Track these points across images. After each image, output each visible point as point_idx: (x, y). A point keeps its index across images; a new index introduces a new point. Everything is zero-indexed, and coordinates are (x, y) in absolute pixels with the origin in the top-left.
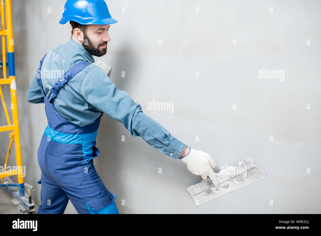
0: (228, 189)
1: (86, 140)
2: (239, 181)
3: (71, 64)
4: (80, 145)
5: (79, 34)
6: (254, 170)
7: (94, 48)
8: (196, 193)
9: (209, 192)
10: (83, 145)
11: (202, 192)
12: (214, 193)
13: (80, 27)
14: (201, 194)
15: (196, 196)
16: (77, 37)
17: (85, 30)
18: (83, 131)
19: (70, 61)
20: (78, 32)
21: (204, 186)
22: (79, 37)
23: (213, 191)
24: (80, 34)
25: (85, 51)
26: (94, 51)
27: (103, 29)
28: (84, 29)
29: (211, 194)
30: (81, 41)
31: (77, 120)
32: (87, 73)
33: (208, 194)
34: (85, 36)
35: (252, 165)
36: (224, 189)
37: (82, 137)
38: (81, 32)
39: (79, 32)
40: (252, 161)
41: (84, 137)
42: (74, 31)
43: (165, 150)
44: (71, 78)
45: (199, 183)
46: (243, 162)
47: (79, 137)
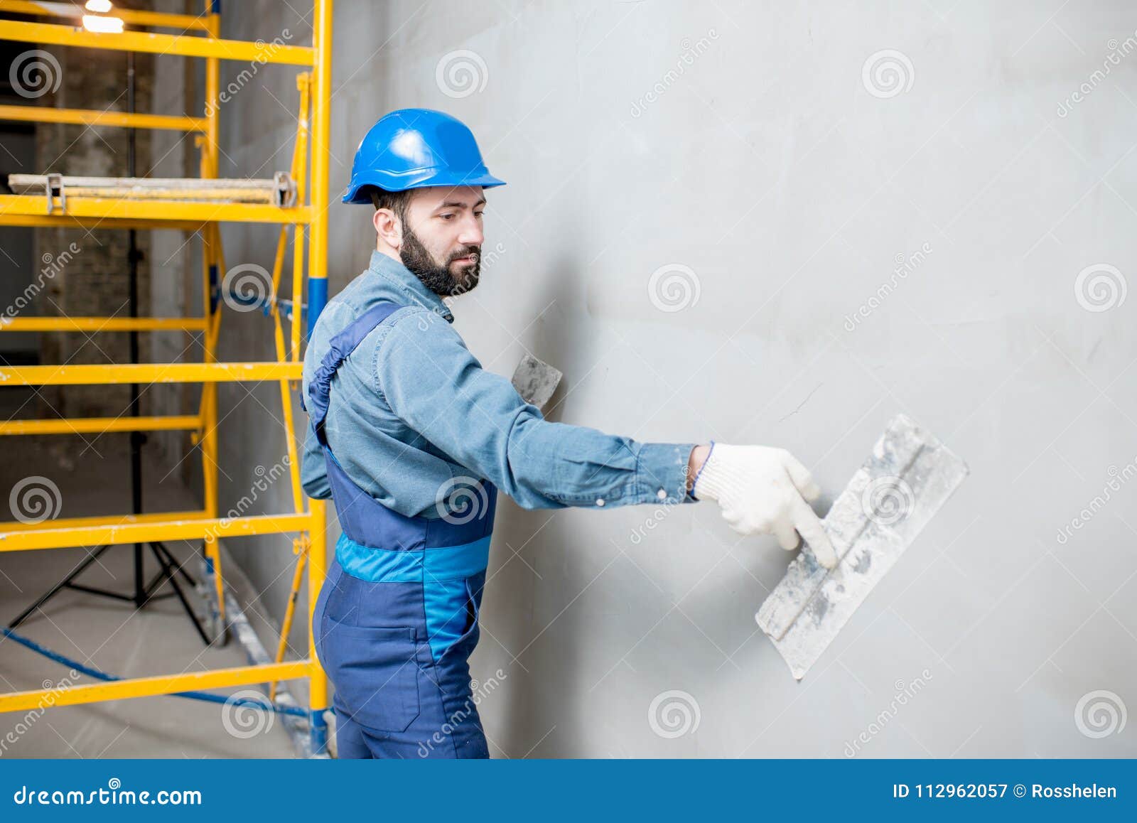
0: (871, 571)
1: (438, 571)
2: (894, 526)
3: (357, 309)
4: (419, 587)
5: (389, 225)
6: (923, 462)
7: (432, 264)
8: (785, 623)
9: (821, 607)
10: (425, 587)
11: (799, 615)
12: (834, 604)
14: (800, 623)
15: (788, 637)
16: (384, 235)
17: (405, 211)
18: (423, 538)
19: (353, 302)
20: (388, 220)
21: (801, 588)
22: (391, 236)
23: (831, 600)
24: (393, 226)
27: (457, 205)
28: (402, 207)
29: (827, 614)
30: (396, 246)
32: (392, 324)
33: (821, 618)
34: (405, 230)
35: (912, 441)
36: (860, 575)
37: (420, 558)
38: (394, 219)
39: (390, 222)
40: (908, 425)
41: (429, 559)
42: (377, 217)
43: (635, 488)
44: (353, 348)
45: (784, 581)
46: (886, 440)
47: (411, 560)
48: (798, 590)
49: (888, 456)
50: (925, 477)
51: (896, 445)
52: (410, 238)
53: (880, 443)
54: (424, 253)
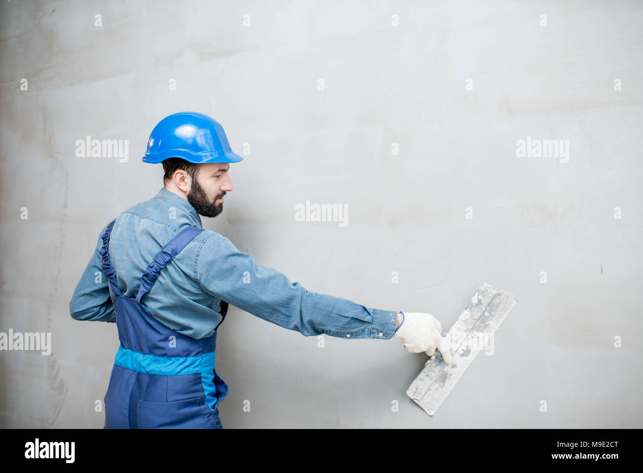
0: (471, 355)
1: (207, 366)
2: (482, 331)
3: (175, 230)
4: (199, 376)
5: (183, 179)
6: (496, 301)
7: (207, 202)
8: (424, 391)
9: (444, 378)
10: (202, 375)
11: (432, 385)
12: (451, 375)
13: (186, 168)
14: (433, 388)
15: (425, 397)
16: (179, 184)
17: (195, 173)
18: (201, 349)
21: (433, 371)
22: (183, 185)
23: (449, 373)
24: (185, 180)
25: (192, 209)
26: (207, 207)
27: (223, 170)
28: (194, 170)
29: (447, 380)
30: (185, 191)
31: (190, 328)
32: (204, 242)
33: (444, 383)
34: (194, 182)
35: (491, 292)
36: (465, 358)
37: (200, 360)
38: (187, 176)
39: (183, 177)
40: (489, 286)
41: (204, 360)
42: (176, 174)
43: (370, 331)
44: (176, 254)
45: (424, 371)
46: (478, 295)
47: (195, 361)
48: (431, 373)
49: (480, 302)
50: (497, 307)
51: (483, 296)
52: (196, 187)
53: (476, 296)
54: (204, 195)
